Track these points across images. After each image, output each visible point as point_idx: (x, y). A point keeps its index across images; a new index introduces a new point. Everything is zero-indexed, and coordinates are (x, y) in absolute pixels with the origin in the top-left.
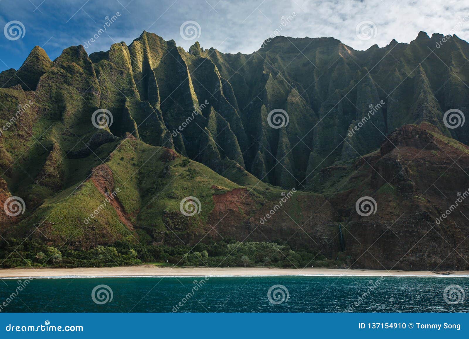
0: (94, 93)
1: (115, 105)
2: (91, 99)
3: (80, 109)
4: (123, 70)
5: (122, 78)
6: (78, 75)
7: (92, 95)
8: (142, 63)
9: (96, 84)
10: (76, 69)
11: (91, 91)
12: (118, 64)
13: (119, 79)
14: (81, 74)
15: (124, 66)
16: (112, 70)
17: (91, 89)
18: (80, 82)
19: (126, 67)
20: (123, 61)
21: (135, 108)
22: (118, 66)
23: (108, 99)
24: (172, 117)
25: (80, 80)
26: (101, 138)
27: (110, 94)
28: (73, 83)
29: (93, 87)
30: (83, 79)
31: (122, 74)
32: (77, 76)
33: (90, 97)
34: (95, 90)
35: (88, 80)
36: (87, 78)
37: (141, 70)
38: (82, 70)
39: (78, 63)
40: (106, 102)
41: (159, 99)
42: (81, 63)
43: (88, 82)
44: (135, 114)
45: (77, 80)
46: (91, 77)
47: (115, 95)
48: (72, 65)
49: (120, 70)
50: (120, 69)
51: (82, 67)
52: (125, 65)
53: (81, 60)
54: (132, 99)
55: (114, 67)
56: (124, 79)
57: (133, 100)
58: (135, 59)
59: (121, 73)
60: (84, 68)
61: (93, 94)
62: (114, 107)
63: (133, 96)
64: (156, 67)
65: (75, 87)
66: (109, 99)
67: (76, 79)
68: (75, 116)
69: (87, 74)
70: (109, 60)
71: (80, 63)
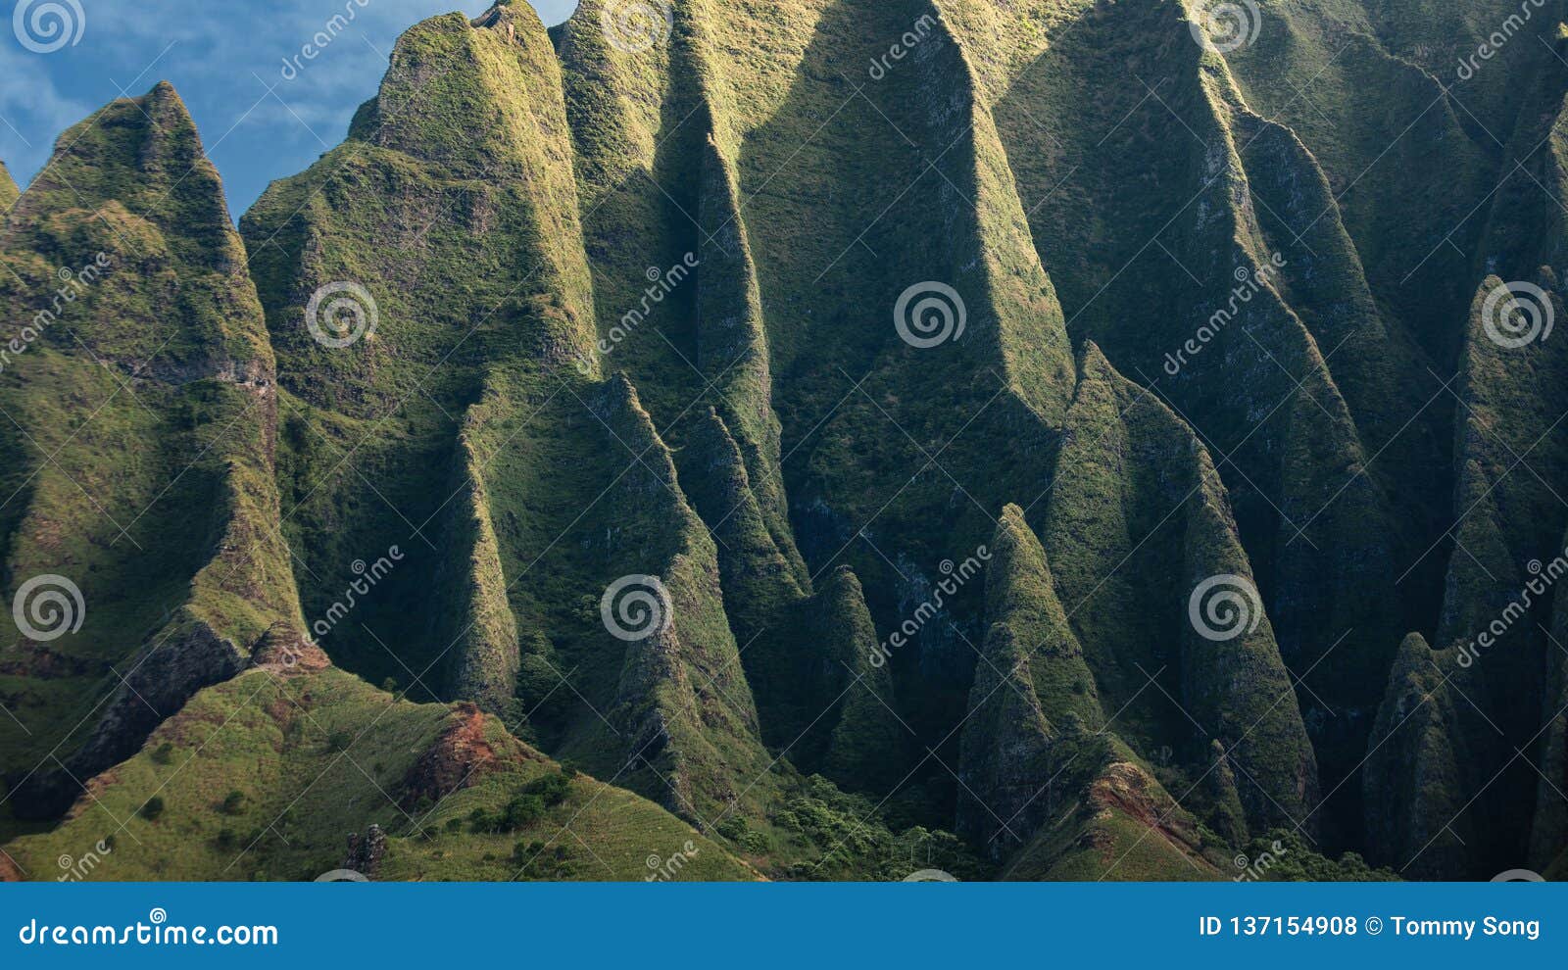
0: (225, 377)
1: (411, 431)
2: (204, 419)
3: (134, 492)
4: (472, 184)
5: (467, 244)
6: (133, 277)
7: (211, 393)
8: (655, 111)
9: (239, 315)
10: (116, 243)
11: (205, 365)
12: (442, 152)
13: (449, 248)
14: (147, 267)
15: (485, 161)
16: (397, 202)
17: (207, 356)
18: (141, 318)
19: (493, 162)
20: (473, 129)
21: (543, 433)
22: (437, 166)
23: (366, 396)
24: (863, 452)
25: (141, 304)
26: (173, 677)
27: (387, 360)
28: (98, 333)
29: (218, 339)
30: (162, 294)
31: (468, 213)
32: (125, 286)
33: (197, 408)
34: (233, 358)
35: (194, 298)
36: (185, 288)
37: (646, 157)
38: (155, 242)
39: (139, 200)
40: (348, 421)
41: (761, 342)
42: (158, 197)
43: (188, 313)
44: (542, 477)
45: (125, 313)
46: (213, 278)
47: (418, 360)
48: (95, 223)
49: (454, 193)
50: (452, 184)
51: (160, 220)
52: (488, 153)
53: (156, 176)
54: (527, 371)
55: (410, 181)
56: (479, 246)
57: (537, 377)
58: (601, 94)
59: (463, 209)
60: (175, 226)
61: (216, 386)
62: (401, 449)
63: (539, 353)
64: (765, 117)
65: (108, 356)
66: (380, 395)
67: (115, 307)
68: (100, 543)
69: (188, 258)
70: (378, 137)
71: (146, 200)
